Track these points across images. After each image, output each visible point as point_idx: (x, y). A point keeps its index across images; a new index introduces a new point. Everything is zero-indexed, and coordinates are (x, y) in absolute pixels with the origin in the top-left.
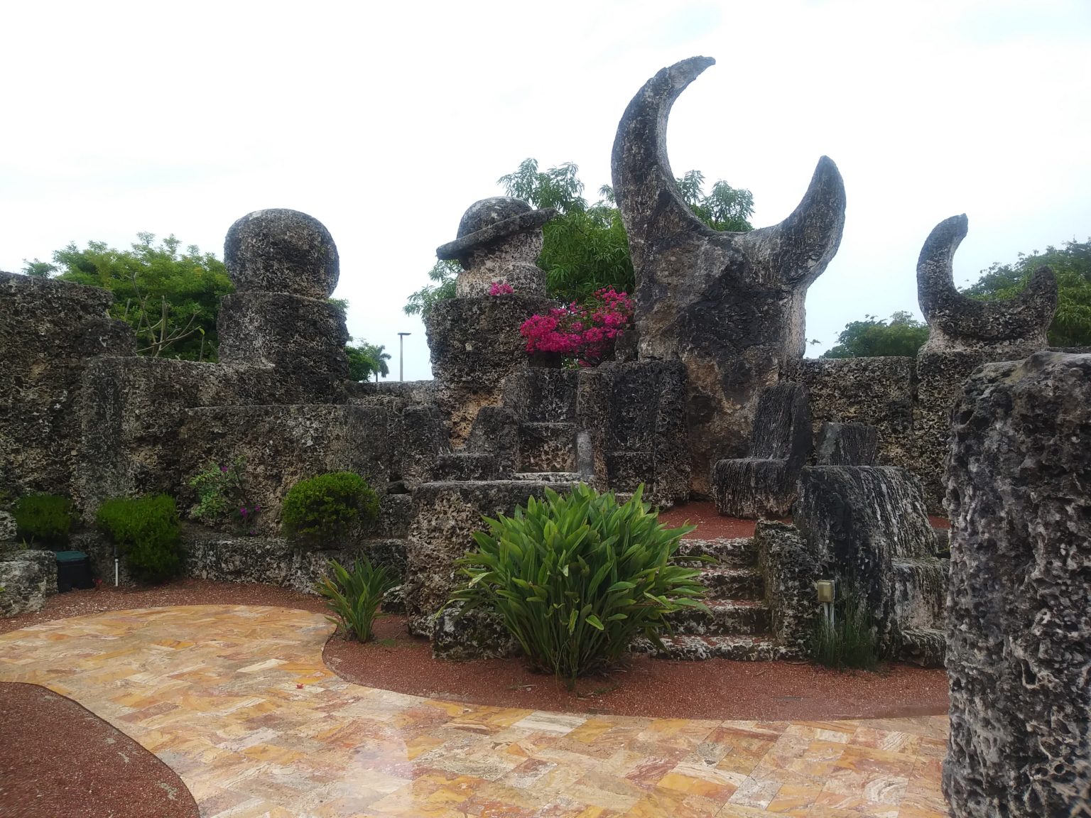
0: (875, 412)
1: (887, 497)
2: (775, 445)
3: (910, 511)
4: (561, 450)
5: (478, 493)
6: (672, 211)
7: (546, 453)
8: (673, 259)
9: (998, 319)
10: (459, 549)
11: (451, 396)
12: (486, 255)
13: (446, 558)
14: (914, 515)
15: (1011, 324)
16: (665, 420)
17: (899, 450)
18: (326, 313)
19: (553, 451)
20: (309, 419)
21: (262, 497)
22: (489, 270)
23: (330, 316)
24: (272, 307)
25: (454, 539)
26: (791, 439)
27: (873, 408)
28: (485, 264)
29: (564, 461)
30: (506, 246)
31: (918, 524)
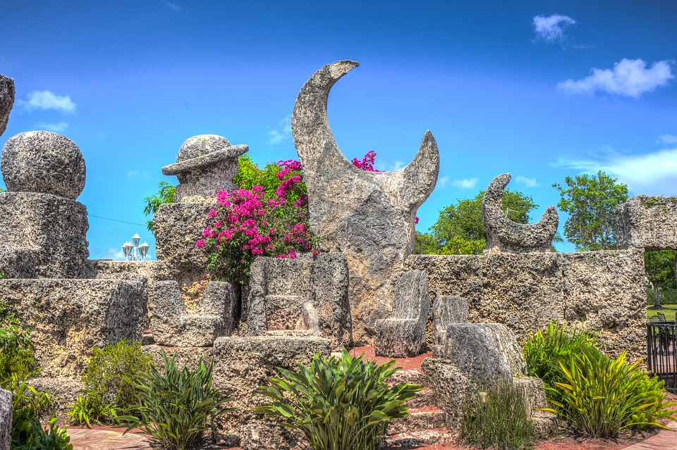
0: (462, 289)
1: (500, 341)
2: (409, 310)
3: (512, 349)
4: (292, 314)
5: (264, 345)
6: (333, 155)
7: (282, 317)
8: (335, 186)
9: (530, 235)
10: (251, 384)
11: (171, 273)
12: (200, 174)
13: (242, 390)
14: (515, 352)
15: (537, 239)
16: (338, 293)
17: (476, 312)
18: (76, 209)
19: (287, 315)
20: (94, 290)
21: (49, 347)
22: (202, 185)
23: (79, 212)
24: (41, 204)
25: (247, 377)
26: (420, 305)
27: (461, 286)
28: (199, 180)
29: (295, 322)
30: (216, 169)
31: (517, 357)
